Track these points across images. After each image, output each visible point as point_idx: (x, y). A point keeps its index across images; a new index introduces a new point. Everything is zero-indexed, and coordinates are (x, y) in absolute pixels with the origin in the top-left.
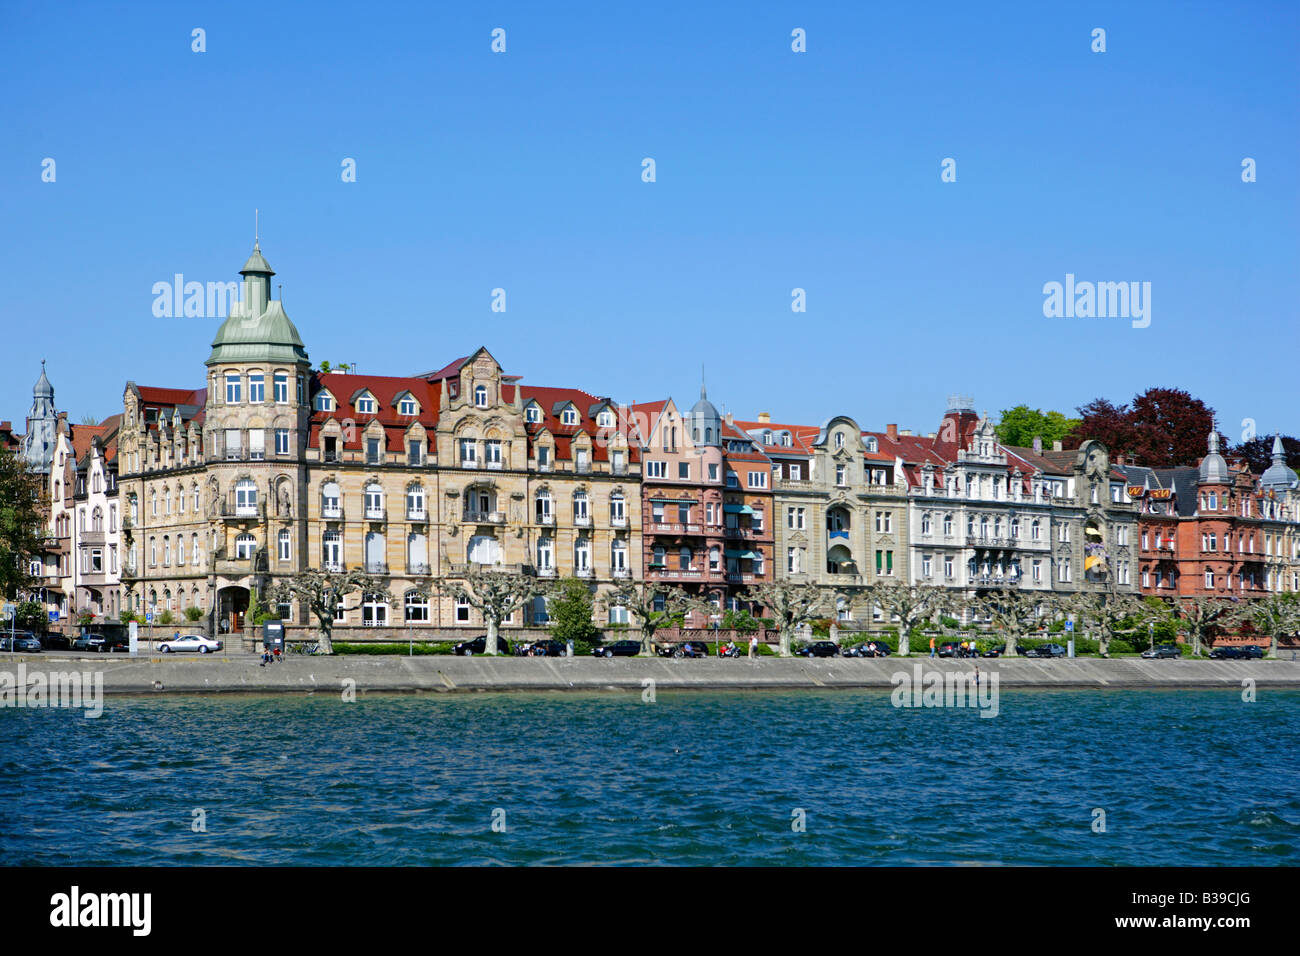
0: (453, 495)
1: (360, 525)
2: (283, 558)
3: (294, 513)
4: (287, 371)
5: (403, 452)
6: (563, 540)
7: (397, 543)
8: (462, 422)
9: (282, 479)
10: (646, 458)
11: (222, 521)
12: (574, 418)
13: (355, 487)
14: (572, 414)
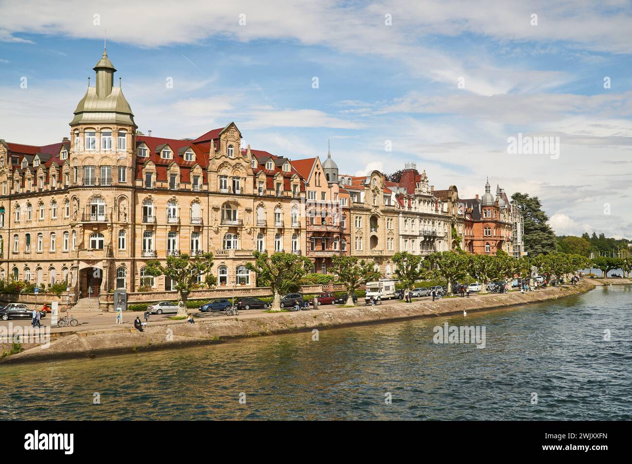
0: (216, 209)
1: (165, 227)
2: (121, 249)
3: (129, 220)
4: (127, 130)
5: (190, 183)
6: (270, 235)
7: (185, 238)
8: (221, 166)
9: (122, 198)
10: (307, 189)
11: (82, 225)
12: (271, 166)
13: (163, 204)
14: (271, 164)
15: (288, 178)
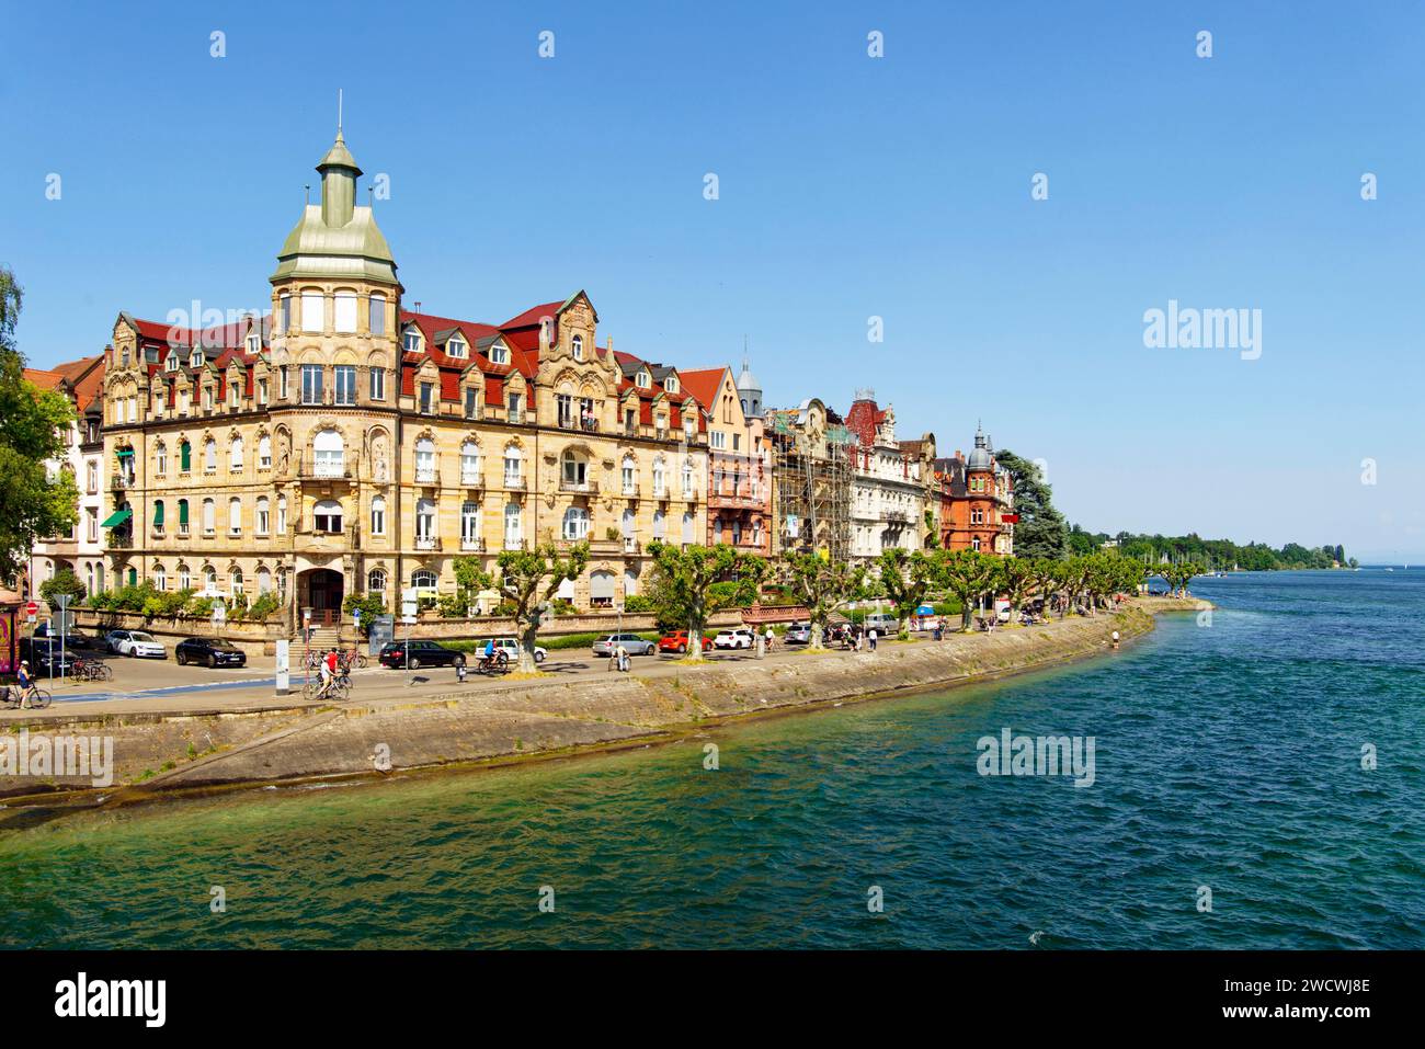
0: (550, 460)
1: (457, 492)
2: (376, 533)
4: (385, 295)
5: (503, 407)
6: (645, 513)
7: (495, 514)
8: (561, 375)
9: (378, 432)
10: (710, 427)
11: (299, 483)
12: (646, 382)
13: (452, 446)
14: (645, 377)
15: (676, 404)
